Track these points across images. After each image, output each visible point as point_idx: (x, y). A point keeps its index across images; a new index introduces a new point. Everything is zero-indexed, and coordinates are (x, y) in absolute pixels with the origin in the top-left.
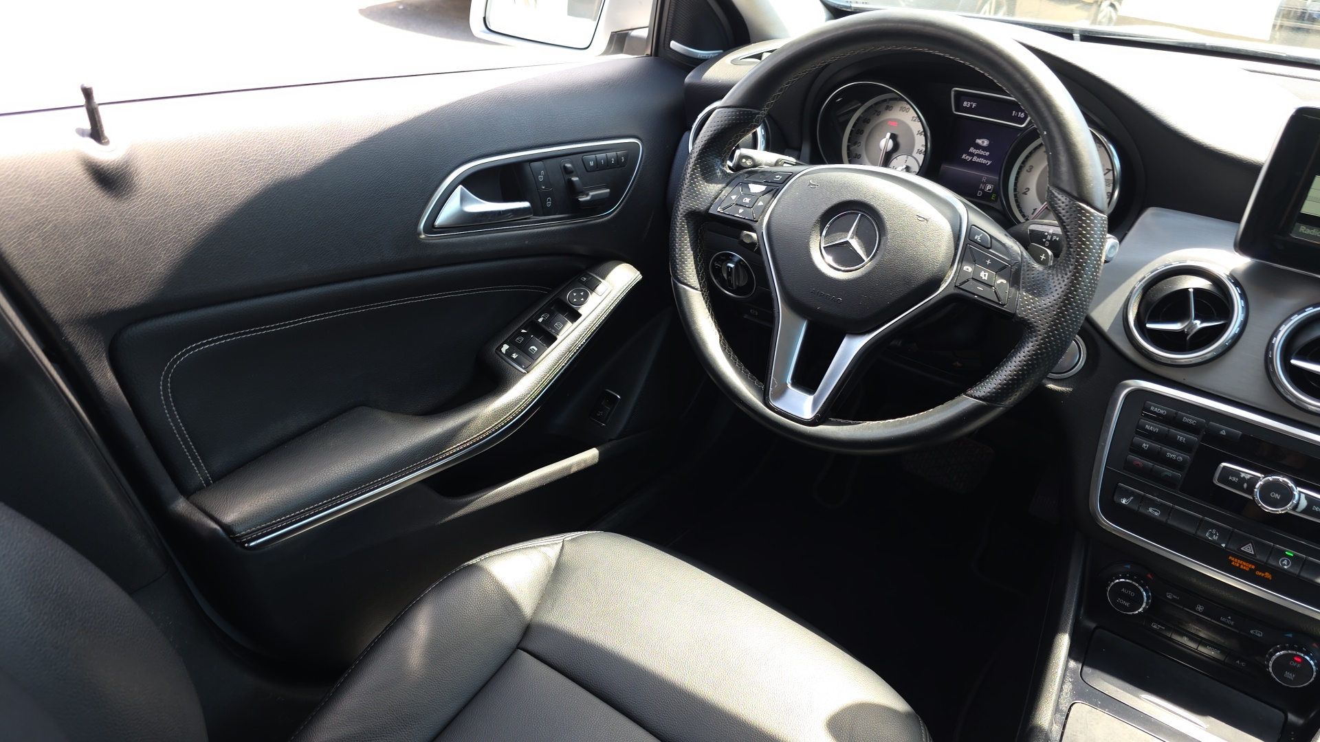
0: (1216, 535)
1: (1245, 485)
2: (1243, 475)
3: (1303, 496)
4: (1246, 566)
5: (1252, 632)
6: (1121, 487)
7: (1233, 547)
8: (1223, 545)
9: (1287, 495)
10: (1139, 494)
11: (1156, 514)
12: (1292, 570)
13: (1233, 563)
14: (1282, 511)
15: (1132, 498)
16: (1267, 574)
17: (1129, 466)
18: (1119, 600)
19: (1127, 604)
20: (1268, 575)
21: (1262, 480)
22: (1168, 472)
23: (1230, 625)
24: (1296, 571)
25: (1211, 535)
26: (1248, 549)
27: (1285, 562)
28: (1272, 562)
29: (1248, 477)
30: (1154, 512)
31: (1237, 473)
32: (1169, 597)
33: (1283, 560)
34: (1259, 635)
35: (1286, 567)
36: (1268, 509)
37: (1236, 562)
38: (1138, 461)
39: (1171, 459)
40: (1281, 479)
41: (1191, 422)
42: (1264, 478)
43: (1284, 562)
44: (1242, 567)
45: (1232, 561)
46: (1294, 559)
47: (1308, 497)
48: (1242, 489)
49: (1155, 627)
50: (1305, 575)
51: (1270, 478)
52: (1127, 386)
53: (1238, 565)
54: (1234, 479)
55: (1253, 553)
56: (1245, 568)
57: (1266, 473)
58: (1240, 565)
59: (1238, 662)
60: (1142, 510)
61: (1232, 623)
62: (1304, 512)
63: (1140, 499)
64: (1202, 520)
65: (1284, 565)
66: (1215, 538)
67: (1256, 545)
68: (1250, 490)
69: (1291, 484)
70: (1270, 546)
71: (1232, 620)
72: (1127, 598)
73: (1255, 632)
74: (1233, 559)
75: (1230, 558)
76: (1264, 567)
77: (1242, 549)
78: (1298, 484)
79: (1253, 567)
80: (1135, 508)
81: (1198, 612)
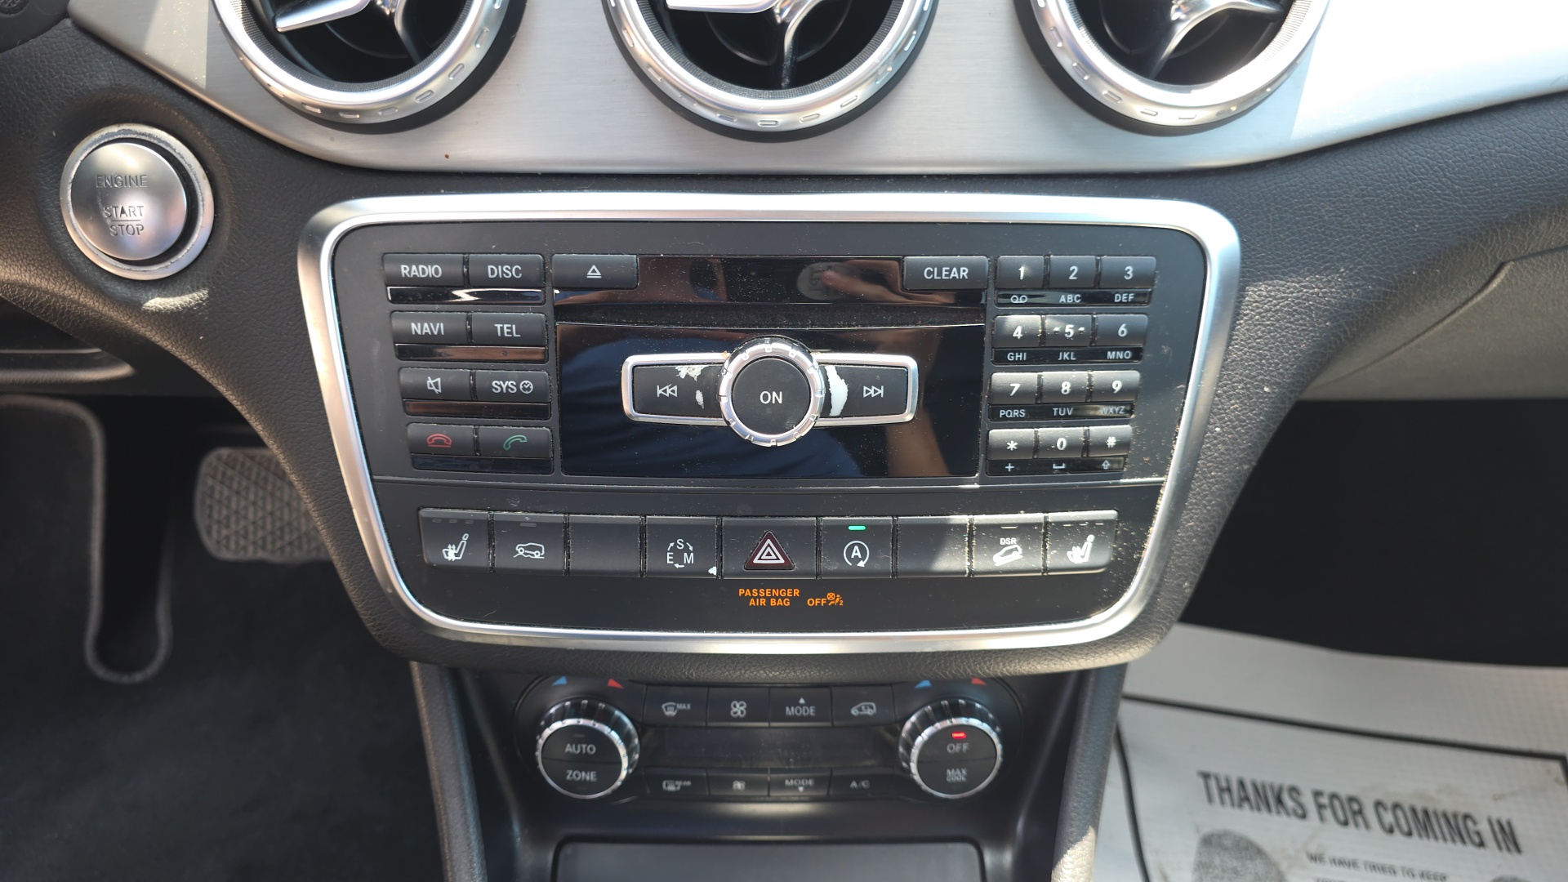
0: (689, 553)
1: (699, 397)
2: (683, 372)
3: (831, 371)
4: (782, 598)
5: (854, 711)
6: (428, 520)
7: (735, 566)
8: (713, 571)
9: (797, 387)
10: (477, 522)
11: (537, 555)
12: (877, 566)
13: (752, 602)
14: (799, 431)
15: (465, 537)
16: (831, 596)
17: (425, 456)
18: (571, 775)
19: (590, 776)
20: (833, 598)
21: (732, 365)
22: (516, 434)
23: (808, 719)
24: (885, 563)
25: (678, 556)
26: (769, 555)
27: (856, 552)
28: (829, 565)
29: (695, 372)
30: (530, 554)
31: (667, 373)
32: (670, 713)
33: (851, 548)
34: (870, 712)
35: (861, 564)
36: (770, 440)
37: (758, 597)
38: (439, 432)
39: (505, 396)
40: (768, 347)
41: (510, 272)
42: (731, 360)
43: (854, 554)
44: (773, 602)
45: (749, 598)
46: (872, 535)
47: (845, 372)
48: (696, 411)
49: (671, 788)
50: (906, 565)
51: (745, 356)
52: (323, 233)
53: (763, 602)
54: (670, 391)
55: (782, 561)
56: (780, 602)
57: (731, 345)
58: (768, 599)
59: (854, 784)
60: (502, 562)
61: (811, 711)
62: (845, 413)
63: (488, 533)
64: (642, 529)
65: (857, 559)
66: (689, 559)
67: (781, 537)
68: (713, 408)
69: (793, 353)
70: (808, 528)
71: (808, 704)
72: (582, 762)
73: (860, 709)
74: (748, 593)
75: (741, 592)
76: (818, 585)
77: (756, 561)
78: (812, 342)
79: (797, 592)
80: (482, 560)
81: (738, 719)
